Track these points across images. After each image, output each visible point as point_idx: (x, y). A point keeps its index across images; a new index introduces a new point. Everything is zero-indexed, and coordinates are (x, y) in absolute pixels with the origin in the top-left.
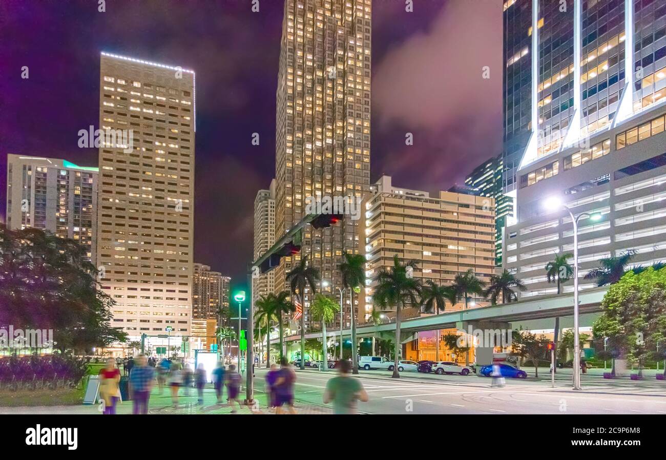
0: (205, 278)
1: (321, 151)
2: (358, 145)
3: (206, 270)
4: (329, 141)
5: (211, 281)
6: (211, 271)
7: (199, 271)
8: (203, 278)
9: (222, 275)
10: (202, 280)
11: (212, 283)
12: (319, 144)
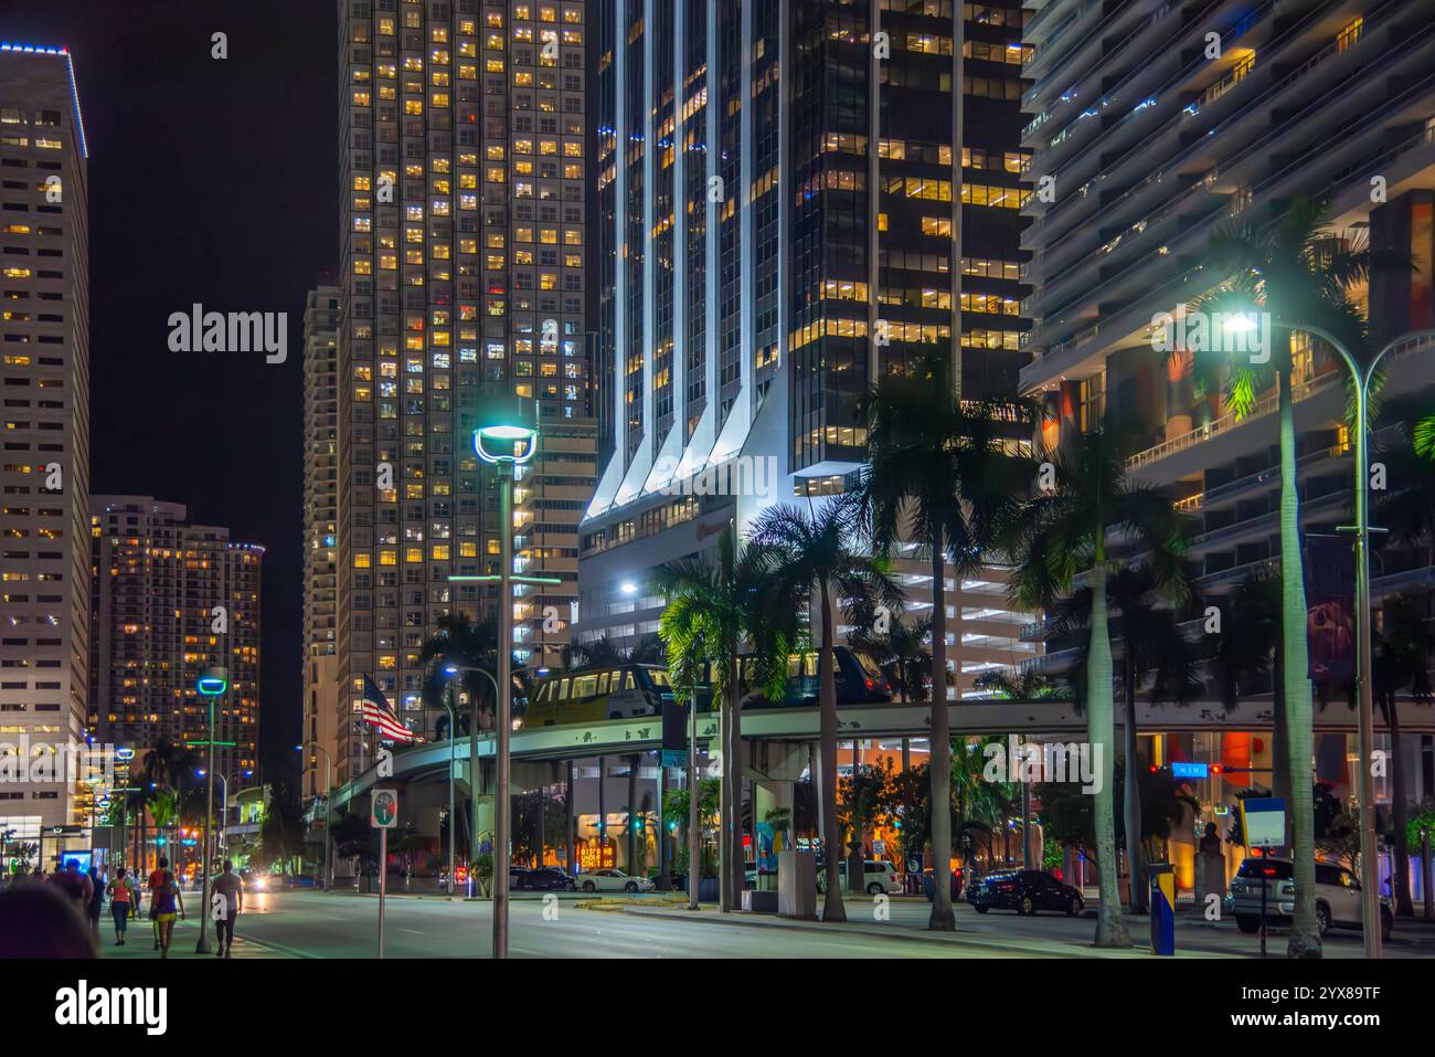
0: (167, 553)
1: (450, 230)
2: (547, 218)
3: (170, 522)
4: (469, 202)
5: (189, 564)
6: (187, 523)
7: (142, 526)
8: (156, 552)
9: (233, 540)
10: (156, 563)
11: (192, 573)
12: (441, 208)
